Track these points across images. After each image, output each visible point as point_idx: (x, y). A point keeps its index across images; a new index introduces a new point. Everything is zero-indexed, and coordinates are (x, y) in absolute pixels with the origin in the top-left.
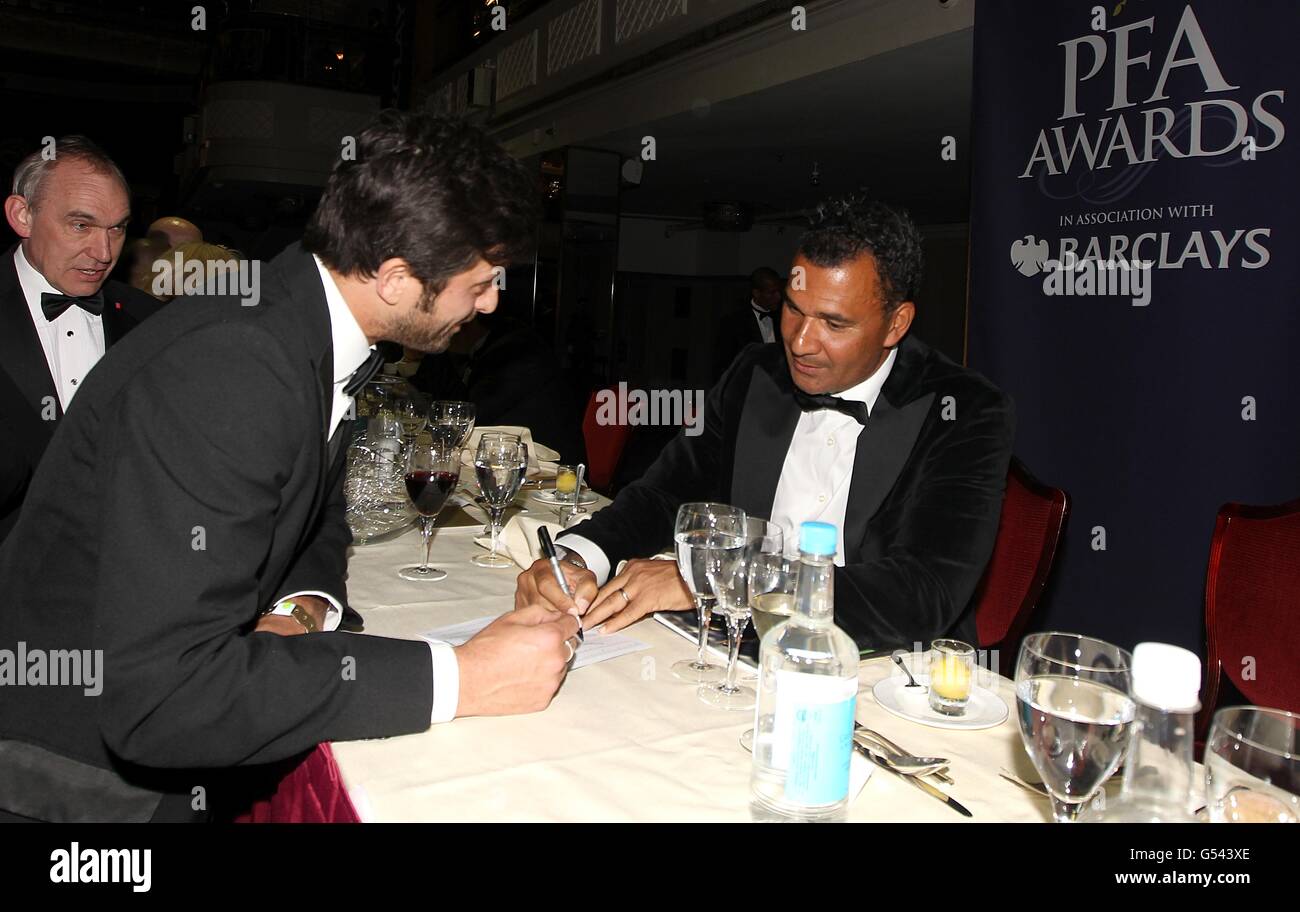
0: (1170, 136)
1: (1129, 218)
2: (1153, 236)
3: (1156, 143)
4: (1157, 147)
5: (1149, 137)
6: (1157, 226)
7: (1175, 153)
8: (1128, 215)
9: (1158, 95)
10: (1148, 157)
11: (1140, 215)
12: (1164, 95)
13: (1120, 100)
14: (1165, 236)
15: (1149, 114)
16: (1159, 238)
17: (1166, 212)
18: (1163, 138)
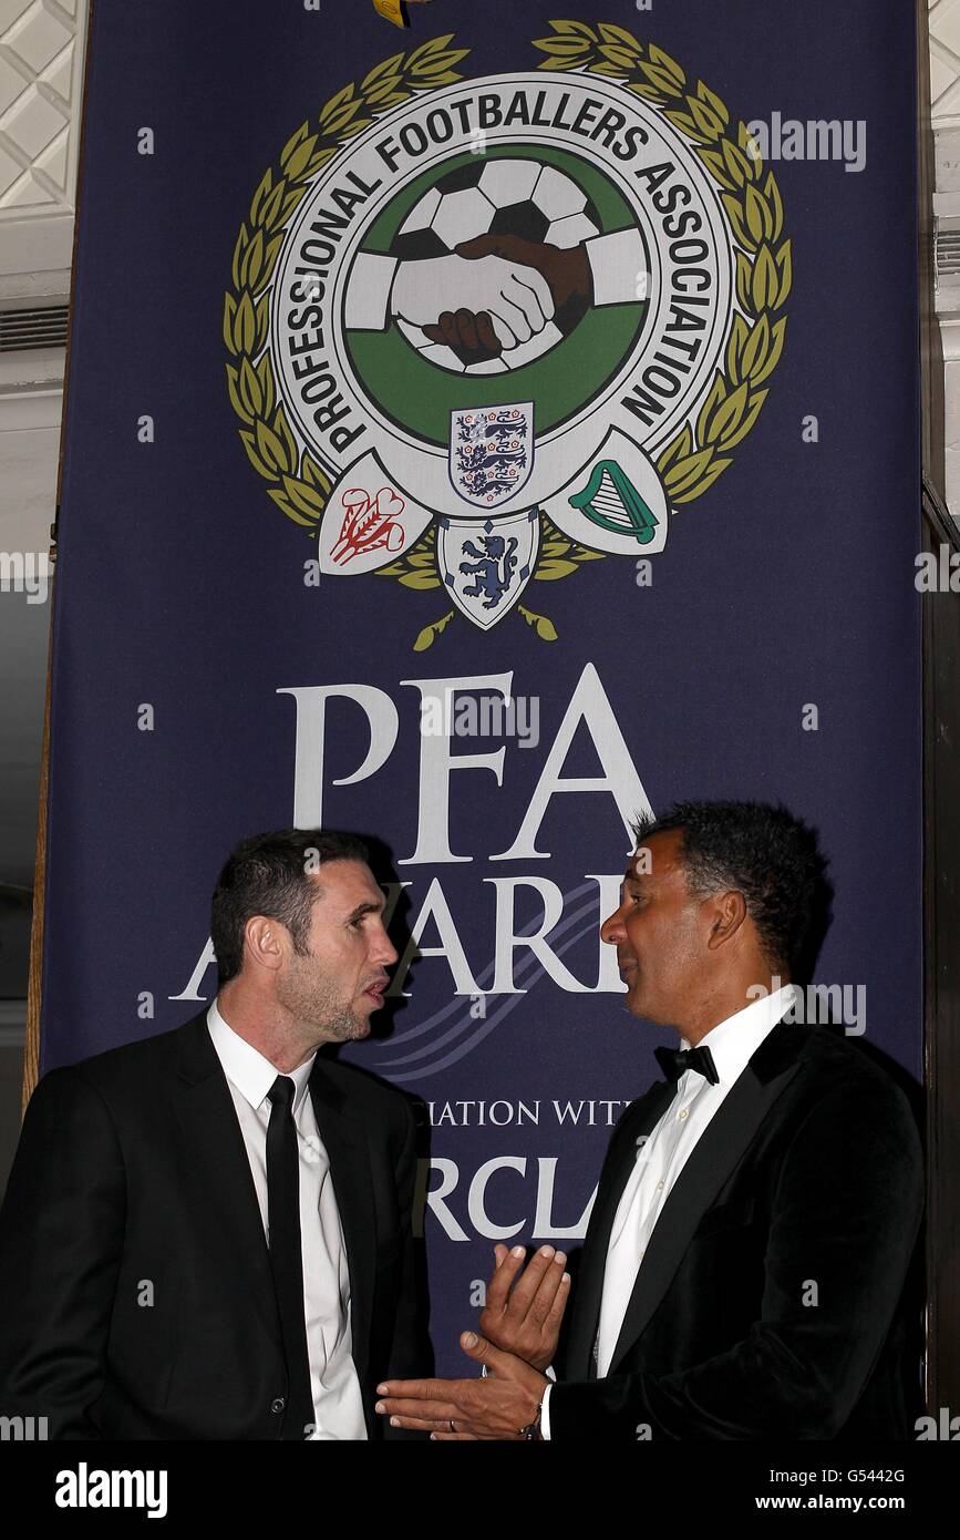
0: (555, 943)
1: (459, 1118)
2: (519, 1164)
3: (520, 953)
4: (525, 962)
5: (505, 940)
6: (531, 1143)
7: (567, 981)
8: (458, 1112)
9: (524, 846)
10: (504, 982)
11: (487, 1114)
12: (538, 848)
13: (433, 843)
14: (547, 1166)
15: (505, 888)
16: (533, 1169)
17: (547, 1113)
18: (539, 945)
